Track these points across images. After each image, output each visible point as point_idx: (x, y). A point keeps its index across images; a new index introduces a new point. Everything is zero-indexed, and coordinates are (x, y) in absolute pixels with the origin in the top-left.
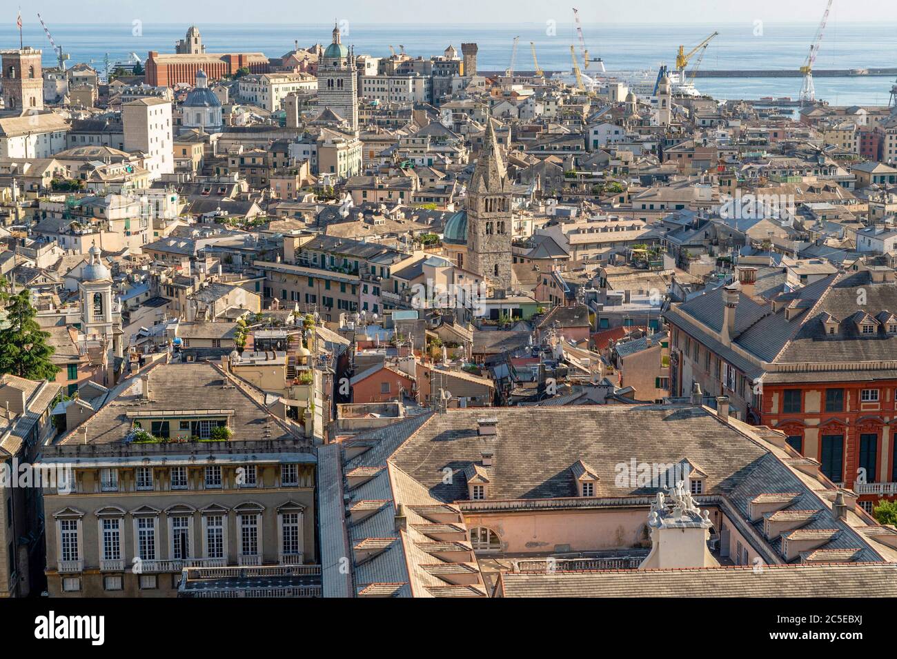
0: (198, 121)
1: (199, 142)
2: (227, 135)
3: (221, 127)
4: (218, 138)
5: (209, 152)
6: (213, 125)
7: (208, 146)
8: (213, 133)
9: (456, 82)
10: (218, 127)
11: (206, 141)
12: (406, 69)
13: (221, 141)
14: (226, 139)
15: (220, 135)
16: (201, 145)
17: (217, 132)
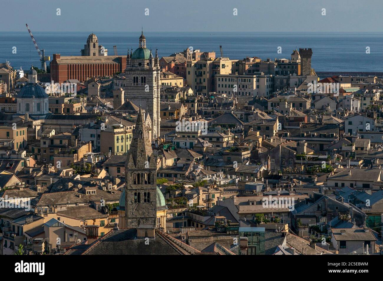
0: (28, 109)
1: (24, 126)
2: (49, 122)
3: (47, 114)
4: (42, 123)
5: (32, 135)
6: (39, 113)
7: (31, 130)
8: (39, 119)
9: (293, 79)
10: (43, 115)
11: (30, 125)
12: (256, 69)
13: (45, 126)
14: (48, 124)
15: (43, 121)
16: (25, 129)
17: (42, 119)
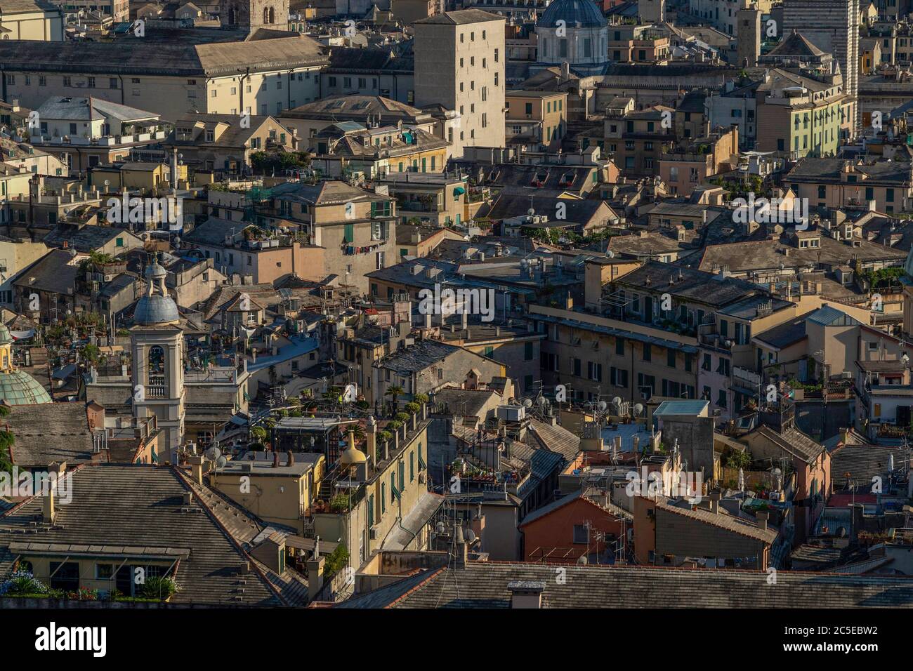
0: (564, 52)
1: (560, 91)
2: (613, 80)
3: (605, 64)
4: (597, 84)
5: (578, 110)
6: (588, 61)
7: (575, 98)
8: (589, 75)
10: (598, 65)
11: (572, 89)
13: (602, 91)
14: (610, 87)
15: (600, 79)
16: (563, 97)
17: (595, 74)
